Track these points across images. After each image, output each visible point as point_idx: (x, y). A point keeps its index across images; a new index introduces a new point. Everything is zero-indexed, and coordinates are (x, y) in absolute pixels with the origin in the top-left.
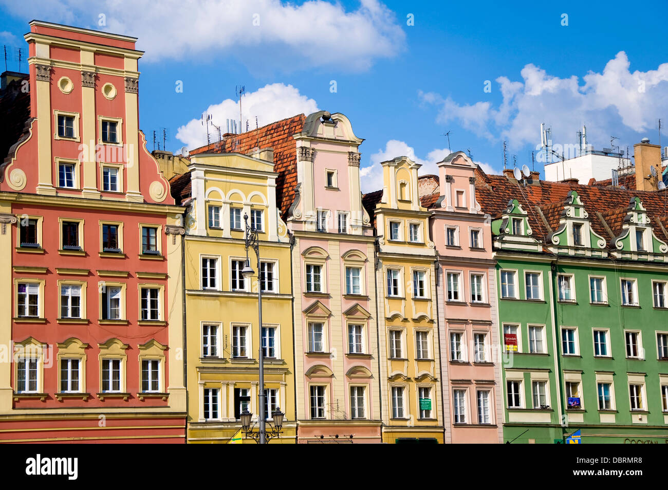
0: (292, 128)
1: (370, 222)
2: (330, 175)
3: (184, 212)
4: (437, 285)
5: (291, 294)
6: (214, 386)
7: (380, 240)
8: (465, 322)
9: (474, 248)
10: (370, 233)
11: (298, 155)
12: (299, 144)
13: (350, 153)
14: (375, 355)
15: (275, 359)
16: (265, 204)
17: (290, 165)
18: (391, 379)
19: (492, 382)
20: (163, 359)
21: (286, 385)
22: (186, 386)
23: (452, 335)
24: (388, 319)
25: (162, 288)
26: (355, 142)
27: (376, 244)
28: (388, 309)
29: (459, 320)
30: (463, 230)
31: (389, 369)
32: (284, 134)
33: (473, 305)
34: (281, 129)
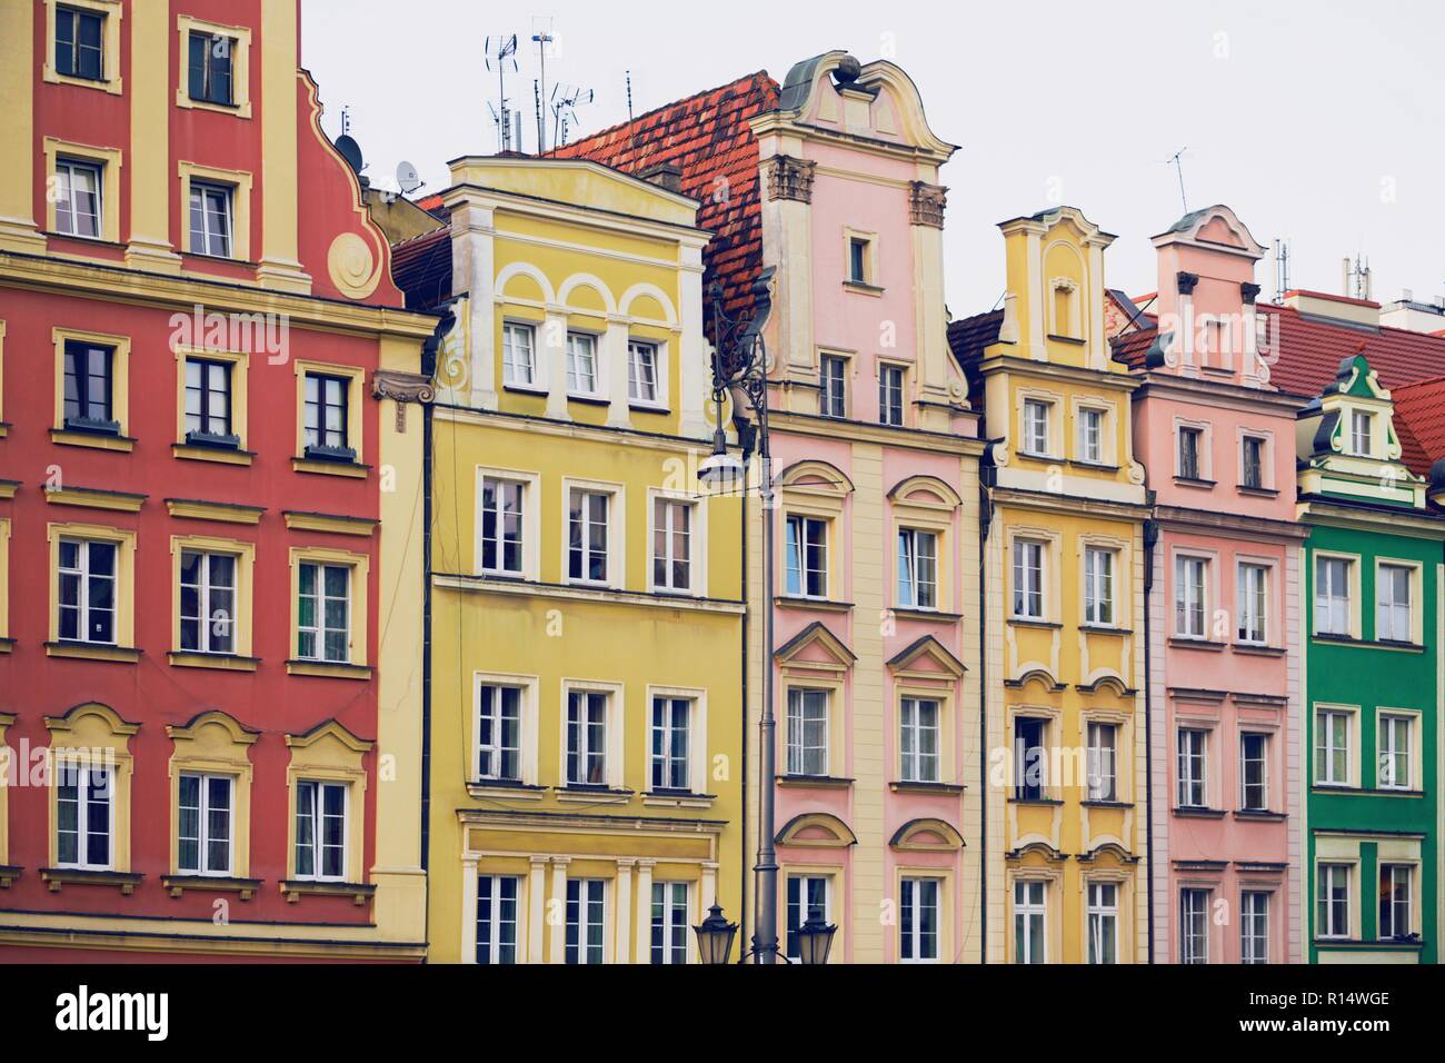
0: (728, 115)
1: (968, 398)
2: (859, 246)
3: (432, 333)
4: (1147, 590)
5: (740, 599)
6: (510, 869)
7: (999, 452)
8: (1216, 697)
9: (1253, 488)
10: (969, 427)
11: (765, 182)
12: (769, 147)
13: (917, 186)
14: (973, 788)
15: (688, 793)
16: (670, 322)
17: (728, 223)
18: (1012, 857)
19: (1280, 868)
20: (361, 784)
21: (717, 870)
22: (424, 864)
23: (1182, 732)
24: (1009, 684)
25: (363, 566)
26: (930, 152)
27: (986, 464)
28: (1011, 654)
29: (1204, 691)
30: (1223, 433)
31: (1011, 828)
32: (701, 135)
33: (1239, 650)
34: (690, 121)
